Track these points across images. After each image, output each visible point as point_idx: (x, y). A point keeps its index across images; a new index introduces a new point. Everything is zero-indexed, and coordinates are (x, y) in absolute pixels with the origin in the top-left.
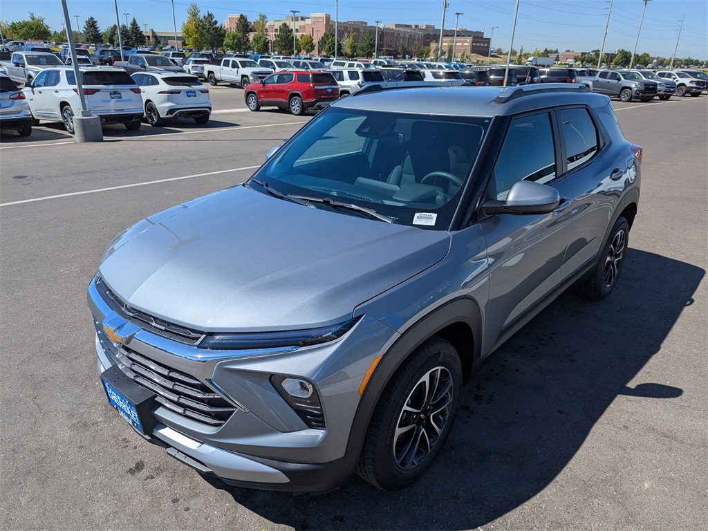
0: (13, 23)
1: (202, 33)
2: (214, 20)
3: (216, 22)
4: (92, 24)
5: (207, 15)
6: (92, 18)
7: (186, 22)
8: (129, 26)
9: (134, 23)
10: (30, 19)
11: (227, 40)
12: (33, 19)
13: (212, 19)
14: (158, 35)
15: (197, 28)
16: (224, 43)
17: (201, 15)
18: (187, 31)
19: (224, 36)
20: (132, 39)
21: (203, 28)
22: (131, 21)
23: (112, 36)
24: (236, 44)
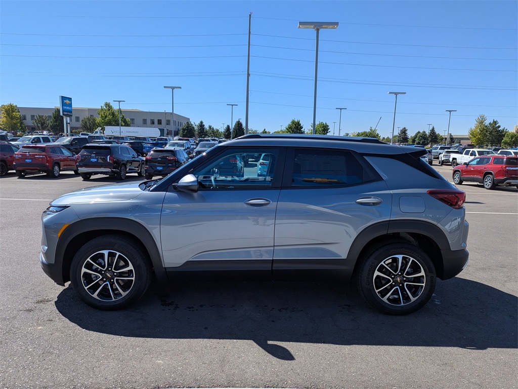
0: (359, 133)
1: (485, 134)
2: (497, 125)
3: (499, 127)
4: (404, 131)
5: (492, 122)
6: (405, 128)
7: (473, 128)
8: (428, 133)
9: (433, 130)
10: (369, 130)
11: (505, 139)
12: (371, 130)
13: (496, 124)
14: (454, 137)
15: (482, 131)
16: (503, 141)
17: (487, 123)
18: (472, 134)
19: (504, 136)
20: (428, 140)
21: (487, 131)
22: (431, 128)
23: (415, 138)
24: (514, 142)
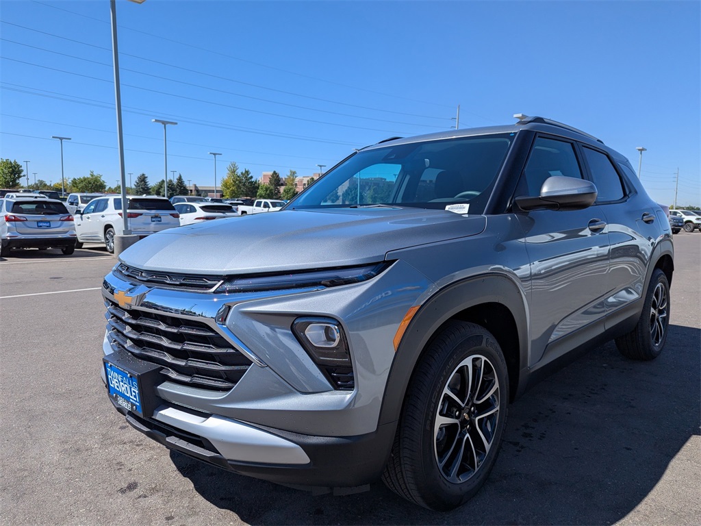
0: (75, 179)
1: (239, 186)
2: (250, 176)
3: (252, 177)
4: (143, 179)
5: (244, 172)
6: (143, 175)
7: (226, 178)
8: (175, 181)
9: (180, 179)
10: (89, 176)
11: (260, 192)
12: (92, 176)
13: (248, 175)
14: (200, 189)
15: (235, 182)
16: (258, 194)
17: (239, 172)
18: (226, 185)
19: (258, 188)
20: (176, 191)
21: (240, 182)
22: (177, 176)
23: (159, 189)
24: (268, 195)
